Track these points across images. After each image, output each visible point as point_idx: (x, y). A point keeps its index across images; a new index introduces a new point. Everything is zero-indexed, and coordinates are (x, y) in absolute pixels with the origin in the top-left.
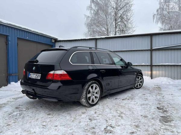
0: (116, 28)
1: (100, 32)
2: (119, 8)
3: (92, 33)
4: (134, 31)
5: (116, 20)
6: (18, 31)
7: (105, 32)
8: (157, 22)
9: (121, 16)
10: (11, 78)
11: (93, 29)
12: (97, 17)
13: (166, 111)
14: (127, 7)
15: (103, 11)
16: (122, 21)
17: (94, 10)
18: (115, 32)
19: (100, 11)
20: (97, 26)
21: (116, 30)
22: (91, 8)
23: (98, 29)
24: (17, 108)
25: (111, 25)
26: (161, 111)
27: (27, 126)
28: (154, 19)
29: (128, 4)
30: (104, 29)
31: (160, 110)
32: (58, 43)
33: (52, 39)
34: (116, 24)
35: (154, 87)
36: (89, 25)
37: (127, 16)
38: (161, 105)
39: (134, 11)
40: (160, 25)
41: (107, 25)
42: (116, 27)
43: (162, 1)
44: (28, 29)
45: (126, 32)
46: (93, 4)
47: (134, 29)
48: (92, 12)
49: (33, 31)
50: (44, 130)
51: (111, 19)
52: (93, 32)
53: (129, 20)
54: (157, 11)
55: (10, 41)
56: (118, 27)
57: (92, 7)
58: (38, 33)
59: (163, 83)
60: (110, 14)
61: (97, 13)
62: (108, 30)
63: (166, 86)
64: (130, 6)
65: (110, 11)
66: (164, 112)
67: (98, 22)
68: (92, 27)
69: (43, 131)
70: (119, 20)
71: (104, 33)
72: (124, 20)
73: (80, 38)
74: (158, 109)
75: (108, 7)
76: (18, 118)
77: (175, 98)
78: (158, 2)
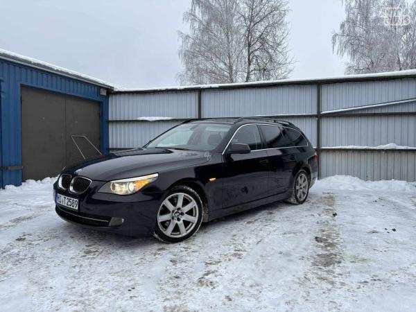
0: (250, 64)
1: (212, 72)
2: (257, 19)
3: (195, 75)
4: (291, 70)
5: (249, 45)
6: (23, 70)
7: (226, 73)
8: (341, 51)
9: (260, 36)
10: (6, 176)
11: (197, 65)
12: (206, 38)
13: (331, 245)
14: (276, 16)
15: (221, 23)
16: (262, 49)
17: (201, 22)
18: (249, 73)
19: (213, 25)
20: (207, 59)
21: (249, 68)
22: (194, 16)
23: (209, 65)
24: (19, 240)
25: (238, 57)
26: (322, 244)
27: (41, 274)
28: (334, 44)
29: (276, 8)
30: (223, 66)
31: (319, 243)
32: (114, 97)
33: (101, 87)
34: (249, 55)
35: (321, 198)
36: (189, 56)
37: (274, 36)
38: (325, 233)
39: (289, 26)
40: (347, 58)
41: (229, 58)
42: (250, 62)
43: (353, 4)
44: (45, 66)
45: (272, 72)
46: (197, 8)
47: (290, 67)
48: (197, 25)
49: (57, 70)
50: (76, 281)
51: (240, 43)
52: (199, 71)
53: (279, 45)
54: (342, 26)
55: (3, 92)
56: (254, 61)
57: (197, 14)
58: (67, 73)
59: (342, 188)
60: (237, 32)
61: (206, 29)
62: (230, 68)
63: (346, 195)
64: (282, 15)
65: (236, 25)
66: (326, 246)
67: (210, 49)
68: (195, 60)
69: (73, 283)
70: (258, 45)
71: (224, 75)
72: (267, 46)
73: (163, 88)
74: (317, 240)
75: (233, 16)
76: (22, 259)
77: (359, 218)
78: (344, 7)
